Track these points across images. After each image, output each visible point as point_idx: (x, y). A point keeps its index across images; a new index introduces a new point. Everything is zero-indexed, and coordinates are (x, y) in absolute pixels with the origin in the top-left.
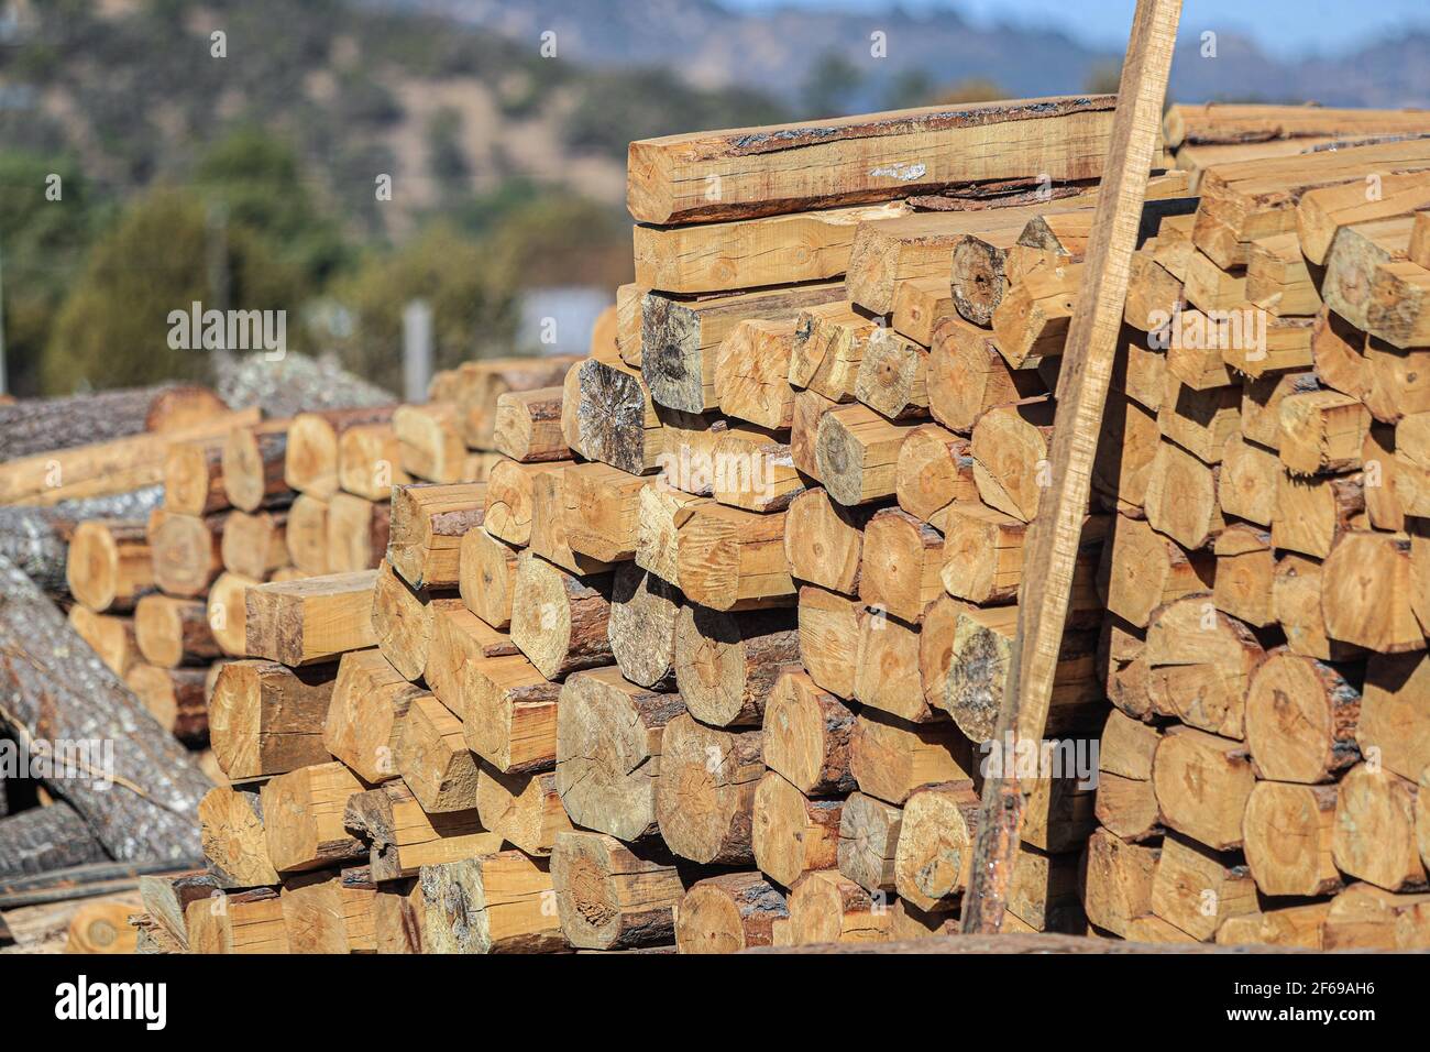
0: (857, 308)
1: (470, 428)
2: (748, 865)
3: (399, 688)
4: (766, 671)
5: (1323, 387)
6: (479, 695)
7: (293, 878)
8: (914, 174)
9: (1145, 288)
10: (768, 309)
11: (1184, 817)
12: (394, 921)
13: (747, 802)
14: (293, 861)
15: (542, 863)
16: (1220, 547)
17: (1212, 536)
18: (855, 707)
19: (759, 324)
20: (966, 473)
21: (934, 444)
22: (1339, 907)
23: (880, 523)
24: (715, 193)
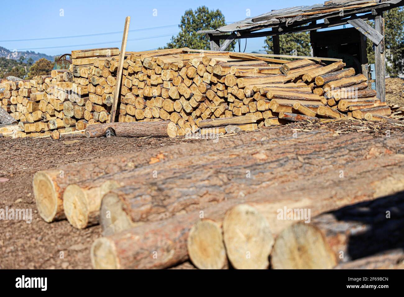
0: (94, 66)
1: (38, 82)
2: (84, 119)
3: (46, 103)
4: (85, 101)
5: (142, 73)
6: (56, 103)
7: (35, 122)
8: (98, 54)
9: (125, 64)
10: (85, 67)
11: (129, 112)
12: (46, 125)
13: (84, 113)
14: (36, 120)
15: (62, 119)
16: (132, 88)
17: (132, 87)
18: (95, 104)
19: (85, 68)
20: (106, 82)
21: (103, 79)
22: (145, 120)
23: (98, 86)
24: (80, 56)
